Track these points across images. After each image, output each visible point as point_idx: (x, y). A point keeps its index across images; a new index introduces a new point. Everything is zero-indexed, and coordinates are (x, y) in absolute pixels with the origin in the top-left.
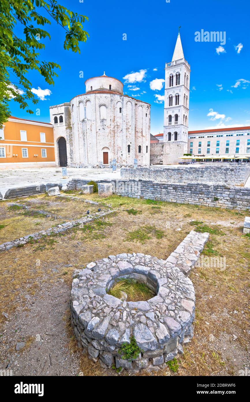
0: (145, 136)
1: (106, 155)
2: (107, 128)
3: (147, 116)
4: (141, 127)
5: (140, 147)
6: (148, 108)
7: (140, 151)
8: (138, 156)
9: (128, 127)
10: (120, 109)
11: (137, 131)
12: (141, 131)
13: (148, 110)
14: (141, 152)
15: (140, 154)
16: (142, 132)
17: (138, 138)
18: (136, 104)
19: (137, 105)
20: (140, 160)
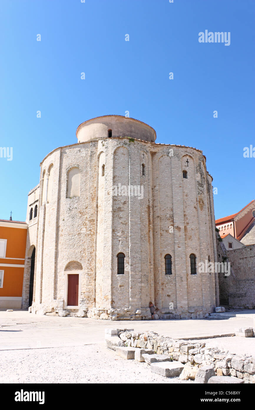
0: (182, 227)
1: (73, 280)
2: (80, 215)
3: (188, 177)
4: (170, 205)
5: (168, 258)
6: (190, 156)
7: (169, 271)
8: (163, 284)
9: (118, 206)
10: (103, 167)
11: (158, 217)
12: (168, 216)
13: (190, 160)
14: (173, 271)
15: (169, 277)
16: (172, 217)
17: (161, 235)
18: (153, 154)
19: (157, 154)
20: (169, 296)
